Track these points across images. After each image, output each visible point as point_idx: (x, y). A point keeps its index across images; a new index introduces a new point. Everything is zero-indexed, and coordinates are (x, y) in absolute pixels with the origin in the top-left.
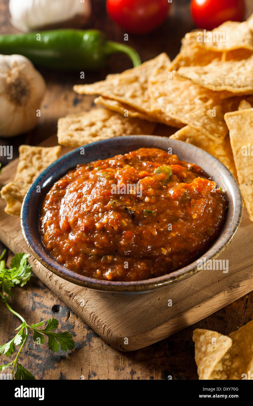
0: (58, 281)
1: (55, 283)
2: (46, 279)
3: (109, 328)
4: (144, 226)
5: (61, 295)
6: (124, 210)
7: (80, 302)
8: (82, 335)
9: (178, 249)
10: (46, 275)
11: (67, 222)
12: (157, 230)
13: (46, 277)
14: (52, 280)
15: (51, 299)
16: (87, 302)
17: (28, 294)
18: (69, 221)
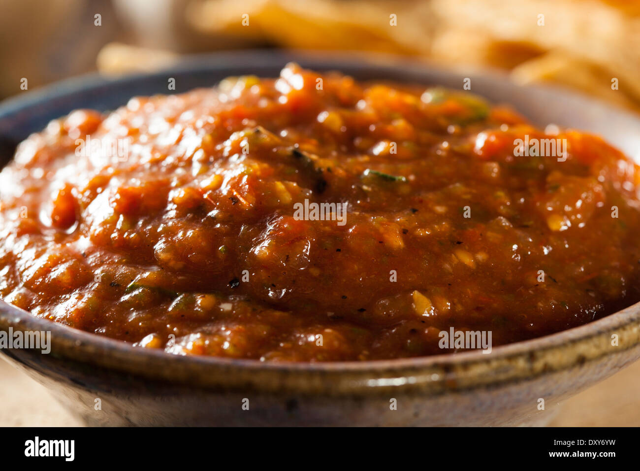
11: (68, 194)
18: (73, 190)
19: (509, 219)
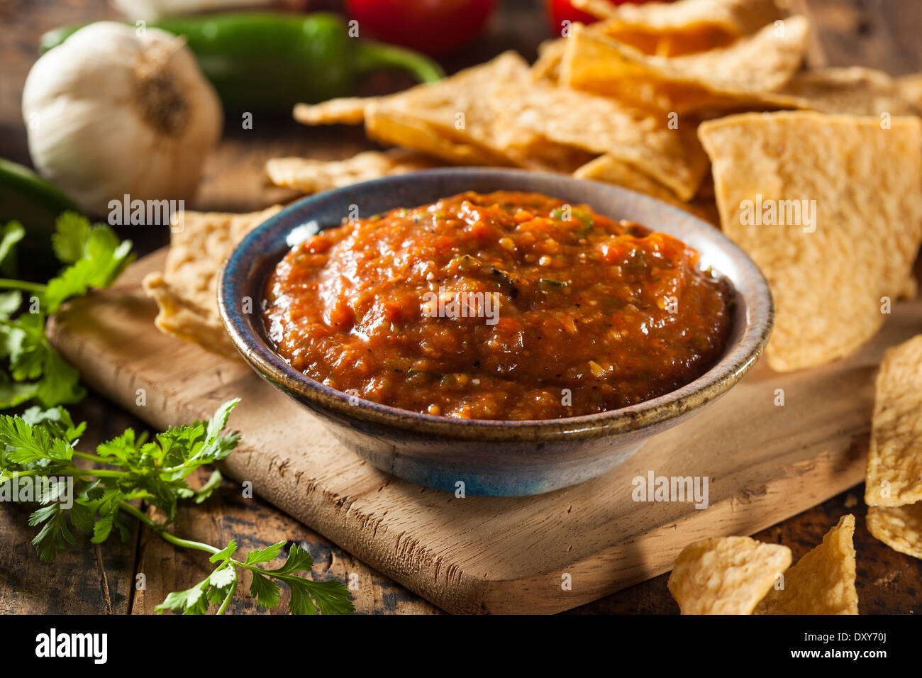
0: (303, 473)
1: (294, 479)
2: (269, 475)
3: (451, 562)
4: (544, 311)
5: (313, 507)
6: (490, 274)
7: (367, 514)
8: (371, 598)
9: (629, 368)
10: (269, 463)
11: (343, 306)
12: (576, 321)
13: (270, 469)
14: (285, 474)
15: (279, 528)
16: (385, 514)
17: (217, 519)
18: (348, 304)
19: (635, 304)
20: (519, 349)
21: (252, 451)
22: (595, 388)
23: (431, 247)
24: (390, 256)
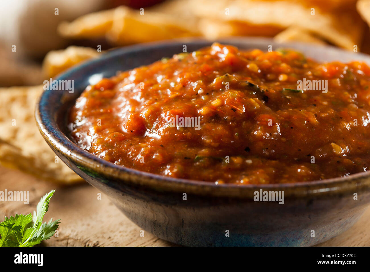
4: (291, 109)
6: (247, 86)
9: (359, 148)
11: (137, 118)
12: (316, 116)
18: (141, 115)
19: (355, 104)
20: (278, 136)
21: (68, 239)
22: (338, 162)
23: (198, 71)
24: (166, 82)
